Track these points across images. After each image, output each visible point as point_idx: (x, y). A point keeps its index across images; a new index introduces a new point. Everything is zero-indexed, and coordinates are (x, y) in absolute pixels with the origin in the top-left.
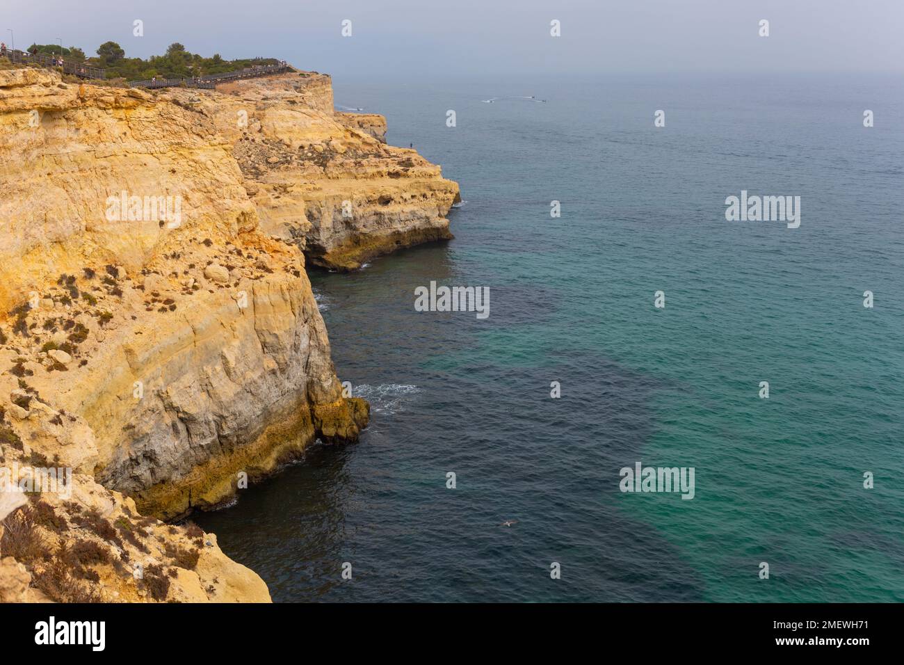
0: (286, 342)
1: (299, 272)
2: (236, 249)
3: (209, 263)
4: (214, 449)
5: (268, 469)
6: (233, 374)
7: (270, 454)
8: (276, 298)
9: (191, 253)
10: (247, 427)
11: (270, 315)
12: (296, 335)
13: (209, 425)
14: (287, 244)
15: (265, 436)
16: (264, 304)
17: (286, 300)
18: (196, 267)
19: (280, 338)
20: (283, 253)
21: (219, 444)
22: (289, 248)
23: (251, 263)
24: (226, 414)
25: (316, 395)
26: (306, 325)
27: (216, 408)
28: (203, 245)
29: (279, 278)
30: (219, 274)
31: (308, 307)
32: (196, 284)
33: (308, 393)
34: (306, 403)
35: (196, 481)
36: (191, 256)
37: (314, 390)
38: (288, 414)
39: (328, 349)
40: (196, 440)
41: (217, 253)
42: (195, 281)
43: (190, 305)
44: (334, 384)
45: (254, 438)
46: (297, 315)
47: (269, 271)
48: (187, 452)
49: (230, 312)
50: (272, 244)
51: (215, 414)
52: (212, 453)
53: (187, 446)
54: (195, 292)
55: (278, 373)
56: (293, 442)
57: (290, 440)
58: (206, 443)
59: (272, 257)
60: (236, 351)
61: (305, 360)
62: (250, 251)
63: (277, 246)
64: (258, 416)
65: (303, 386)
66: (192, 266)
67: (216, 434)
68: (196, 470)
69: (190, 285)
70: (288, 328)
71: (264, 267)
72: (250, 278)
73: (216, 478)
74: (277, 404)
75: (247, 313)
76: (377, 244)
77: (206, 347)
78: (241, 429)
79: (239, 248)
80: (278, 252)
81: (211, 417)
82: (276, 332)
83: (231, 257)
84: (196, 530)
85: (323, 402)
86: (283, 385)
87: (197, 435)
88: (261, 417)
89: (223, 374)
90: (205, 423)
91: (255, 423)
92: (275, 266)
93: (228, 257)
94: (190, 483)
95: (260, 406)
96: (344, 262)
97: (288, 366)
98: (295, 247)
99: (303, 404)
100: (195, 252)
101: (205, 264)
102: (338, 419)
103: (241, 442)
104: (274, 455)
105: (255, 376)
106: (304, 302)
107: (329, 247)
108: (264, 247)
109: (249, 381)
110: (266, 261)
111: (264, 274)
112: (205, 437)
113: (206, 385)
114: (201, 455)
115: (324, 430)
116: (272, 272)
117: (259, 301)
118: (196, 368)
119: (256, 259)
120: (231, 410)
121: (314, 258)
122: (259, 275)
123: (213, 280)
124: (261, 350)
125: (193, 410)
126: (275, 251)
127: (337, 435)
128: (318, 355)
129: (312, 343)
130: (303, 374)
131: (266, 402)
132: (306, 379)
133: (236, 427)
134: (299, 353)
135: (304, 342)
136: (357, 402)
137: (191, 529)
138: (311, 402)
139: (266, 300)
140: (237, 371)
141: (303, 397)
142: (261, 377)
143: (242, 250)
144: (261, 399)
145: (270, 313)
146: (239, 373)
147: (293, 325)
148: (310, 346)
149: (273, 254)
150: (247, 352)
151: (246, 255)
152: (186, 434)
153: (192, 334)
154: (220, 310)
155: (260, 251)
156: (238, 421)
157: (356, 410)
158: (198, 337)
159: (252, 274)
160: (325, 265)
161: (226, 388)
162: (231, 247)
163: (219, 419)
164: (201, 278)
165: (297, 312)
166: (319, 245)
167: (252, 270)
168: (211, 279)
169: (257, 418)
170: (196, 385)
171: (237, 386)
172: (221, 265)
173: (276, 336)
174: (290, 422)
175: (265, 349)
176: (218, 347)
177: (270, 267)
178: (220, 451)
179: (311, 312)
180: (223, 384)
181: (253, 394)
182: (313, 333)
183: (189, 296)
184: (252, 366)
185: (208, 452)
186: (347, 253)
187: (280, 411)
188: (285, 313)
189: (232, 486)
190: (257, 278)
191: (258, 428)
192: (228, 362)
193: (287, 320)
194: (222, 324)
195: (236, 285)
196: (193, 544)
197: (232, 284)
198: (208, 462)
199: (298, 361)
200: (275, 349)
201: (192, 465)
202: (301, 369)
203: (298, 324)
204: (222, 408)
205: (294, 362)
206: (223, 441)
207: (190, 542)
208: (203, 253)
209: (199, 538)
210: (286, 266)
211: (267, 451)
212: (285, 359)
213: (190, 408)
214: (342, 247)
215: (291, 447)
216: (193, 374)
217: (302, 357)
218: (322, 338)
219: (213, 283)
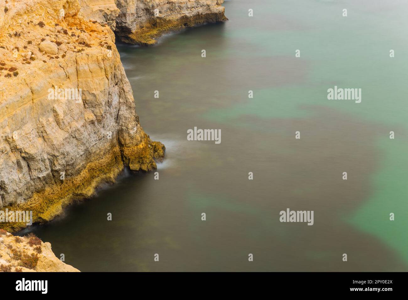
0: (102, 99)
1: (111, 47)
2: (63, 29)
3: (43, 40)
4: (48, 180)
5: (89, 195)
6: (62, 124)
7: (90, 184)
8: (93, 66)
9: (29, 33)
10: (73, 164)
11: (89, 79)
12: (109, 94)
13: (44, 162)
14: (102, 25)
15: (87, 171)
16: (85, 71)
17: (101, 68)
18: (33, 43)
19: (97, 96)
20: (98, 32)
21: (52, 176)
22: (103, 28)
23: (74, 40)
24: (57, 154)
25: (125, 140)
26: (116, 87)
27: (49, 150)
28: (38, 26)
29: (95, 51)
30: (51, 48)
31: (118, 73)
32: (33, 56)
33: (119, 138)
34: (117, 146)
35: (35, 205)
36: (29, 35)
37: (124, 136)
38: (104, 154)
39: (133, 105)
40: (35, 174)
41: (48, 32)
42: (32, 54)
43: (29, 72)
44: (138, 131)
45: (79, 172)
46: (110, 79)
47: (88, 46)
48: (28, 183)
49: (59, 77)
50: (90, 25)
51: (48, 154)
52: (47, 183)
53: (28, 179)
54: (32, 62)
55: (96, 123)
56: (108, 175)
57: (105, 174)
58: (43, 176)
59: (90, 35)
60: (64, 106)
61: (116, 114)
62: (73, 31)
63: (94, 27)
64: (81, 156)
65: (115, 133)
66: (30, 43)
67: (50, 169)
68: (35, 196)
69: (29, 57)
70: (103, 89)
71: (84, 42)
72: (74, 52)
73: (51, 202)
74: (95, 146)
75: (71, 77)
76: (170, 26)
77: (42, 104)
78: (68, 165)
79: (65, 28)
80: (95, 31)
81: (46, 156)
82: (94, 92)
83: (59, 35)
84: (36, 240)
85: (130, 145)
86: (100, 132)
87: (35, 170)
88: (83, 156)
89: (54, 124)
90: (42, 161)
91: (79, 161)
92: (92, 42)
93: (57, 35)
94: (31, 206)
95: (83, 148)
96: (145, 39)
97: (103, 117)
98: (108, 27)
99: (115, 146)
100: (32, 31)
101: (40, 41)
102: (141, 158)
103: (69, 175)
104: (94, 184)
105: (78, 125)
106: (115, 70)
107: (133, 29)
108: (84, 27)
109: (74, 129)
110: (86, 38)
111: (84, 48)
112: (42, 171)
113: (42, 132)
114: (39, 185)
115: (131, 166)
116: (91, 47)
117: (81, 69)
118: (34, 120)
119: (78, 37)
120: (61, 150)
121: (122, 37)
122: (80, 48)
123: (46, 53)
124: (83, 106)
125: (32, 151)
126: (92, 31)
127: (141, 169)
128: (126, 110)
129: (121, 101)
130: (114, 124)
131: (87, 145)
132: (117, 128)
133: (65, 164)
134: (112, 108)
135: (115, 100)
136: (155, 145)
137: (32, 239)
138: (121, 145)
139: (86, 68)
140: (65, 121)
141: (115, 141)
142: (83, 126)
143: (67, 30)
144: (83, 143)
145: (89, 78)
146: (66, 123)
147: (107, 86)
148: (119, 103)
149: (91, 33)
150: (72, 107)
151: (70, 34)
152: (27, 169)
153: (30, 94)
154: (52, 75)
155: (81, 31)
156: (66, 159)
157: (155, 151)
158: (35, 96)
159: (75, 48)
160: (131, 42)
161: (57, 134)
162: (59, 28)
163: (52, 158)
164: (37, 52)
165: (110, 77)
166: (125, 26)
167: (75, 45)
168: (44, 52)
169: (80, 157)
170: (35, 132)
171: (65, 133)
172: (52, 42)
173: (94, 95)
174: (105, 160)
175: (86, 105)
176: (51, 103)
177: (89, 43)
178: (53, 182)
179: (120, 77)
180: (54, 131)
181: (77, 139)
182: (122, 93)
183: (28, 65)
184: (76, 118)
185: (44, 182)
186: (148, 32)
187: (98, 152)
188: (101, 78)
189: (62, 208)
190: (79, 51)
191: (81, 164)
192: (58, 115)
193: (102, 83)
194: (53, 86)
195: (64, 56)
196: (34, 250)
197: (60, 56)
198: (44, 190)
199: (111, 114)
200: (94, 105)
201: (32, 192)
202: (114, 120)
203: (110, 86)
204: (54, 150)
205: (108, 115)
206: (55, 174)
207: (31, 248)
208: (38, 32)
209: (38, 246)
210: (101, 42)
211: (88, 181)
212: (101, 113)
213: (30, 149)
214: (144, 28)
215: (106, 178)
216: (32, 124)
217: (113, 111)
218: (129, 97)
219: (46, 56)
